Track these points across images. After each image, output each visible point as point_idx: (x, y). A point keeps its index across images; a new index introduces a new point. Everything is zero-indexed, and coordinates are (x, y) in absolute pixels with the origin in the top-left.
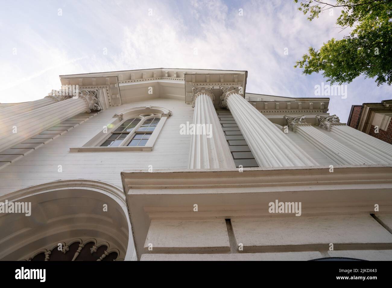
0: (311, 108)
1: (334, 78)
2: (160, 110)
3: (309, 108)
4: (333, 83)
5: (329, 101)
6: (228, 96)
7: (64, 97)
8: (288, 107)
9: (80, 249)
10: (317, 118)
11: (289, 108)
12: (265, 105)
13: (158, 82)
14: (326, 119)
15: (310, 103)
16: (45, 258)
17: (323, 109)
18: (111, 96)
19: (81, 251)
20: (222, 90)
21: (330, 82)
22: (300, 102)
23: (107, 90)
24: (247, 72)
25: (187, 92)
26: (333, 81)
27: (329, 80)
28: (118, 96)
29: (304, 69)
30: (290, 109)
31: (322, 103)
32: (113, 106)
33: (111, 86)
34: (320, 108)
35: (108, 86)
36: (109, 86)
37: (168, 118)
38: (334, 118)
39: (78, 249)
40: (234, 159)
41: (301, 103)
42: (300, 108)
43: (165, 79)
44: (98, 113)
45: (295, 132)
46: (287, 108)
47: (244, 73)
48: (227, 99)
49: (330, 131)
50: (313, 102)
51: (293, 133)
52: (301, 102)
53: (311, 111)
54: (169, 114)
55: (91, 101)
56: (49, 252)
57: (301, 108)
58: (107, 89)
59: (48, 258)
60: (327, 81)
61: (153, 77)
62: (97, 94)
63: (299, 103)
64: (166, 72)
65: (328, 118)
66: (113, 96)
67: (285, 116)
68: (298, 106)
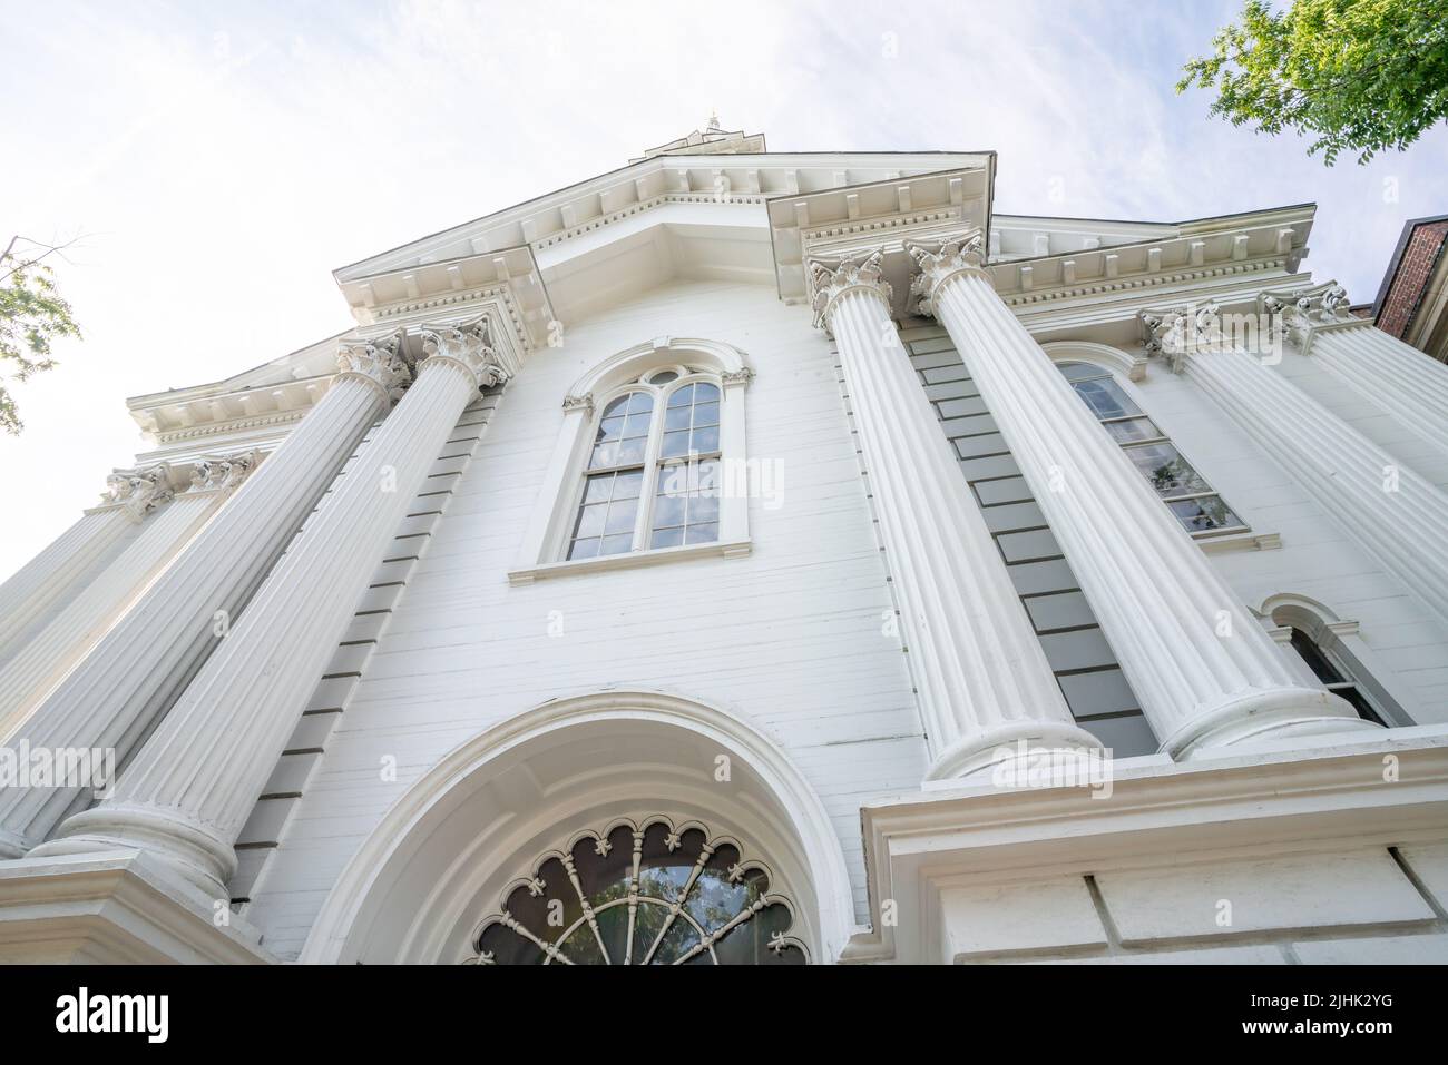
0: (1242, 254)
1: (1341, 133)
2: (707, 354)
3: (1230, 257)
4: (1335, 153)
5: (1312, 216)
6: (943, 290)
7: (387, 363)
8: (1150, 264)
9: (638, 843)
10: (1263, 303)
11: (1155, 266)
12: (1066, 271)
13: (663, 225)
14: (1294, 302)
15: (1238, 238)
16: (567, 871)
17: (1288, 254)
18: (523, 317)
19: (642, 846)
20: (916, 263)
21: (1323, 151)
22: (1197, 240)
23: (507, 302)
24: (993, 155)
25: (782, 263)
26: (1337, 146)
27: (1322, 145)
28: (545, 311)
29: (1216, 92)
30: (1159, 269)
31: (1282, 233)
32: (535, 347)
33: (517, 281)
34: (1274, 250)
35: (507, 288)
36: (511, 286)
37: (746, 391)
38: (1326, 296)
39: (634, 846)
40: (1008, 564)
41: (1201, 244)
42: (1198, 260)
43: (682, 200)
44: (504, 391)
45: (1181, 373)
46: (1145, 268)
47: (984, 161)
48: (939, 297)
49: (1311, 352)
50: (1247, 233)
51: (1173, 376)
52: (1203, 240)
53: (1240, 268)
54: (746, 371)
55: (476, 364)
56: (570, 858)
57: (1201, 262)
58: (506, 295)
59: (574, 870)
60: (1313, 151)
61: (637, 199)
62: (486, 333)
63: (1194, 245)
64: (680, 173)
65: (1303, 302)
66: (530, 316)
67: (1142, 311)
68: (1190, 254)
